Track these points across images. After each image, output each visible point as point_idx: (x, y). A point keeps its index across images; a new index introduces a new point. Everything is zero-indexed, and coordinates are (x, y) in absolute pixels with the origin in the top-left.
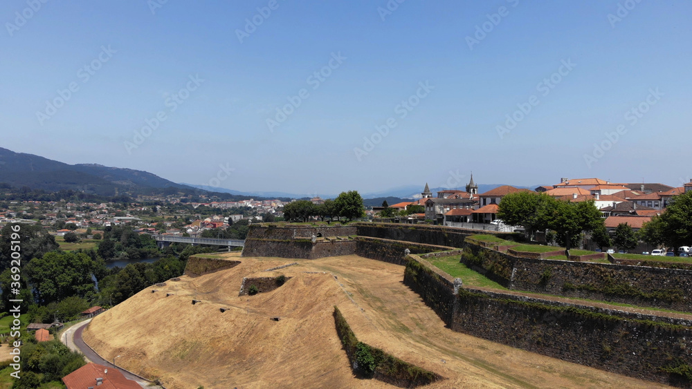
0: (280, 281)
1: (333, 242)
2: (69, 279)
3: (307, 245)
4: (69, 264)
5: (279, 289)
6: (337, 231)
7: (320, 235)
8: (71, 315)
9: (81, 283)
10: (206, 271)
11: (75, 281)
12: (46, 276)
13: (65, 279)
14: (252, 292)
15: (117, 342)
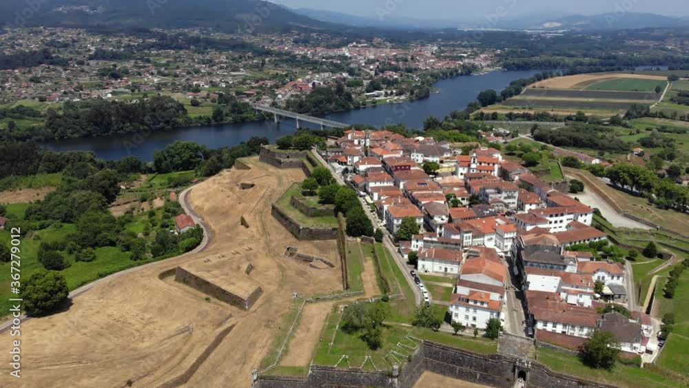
0: (253, 185)
1: (291, 162)
2: (188, 156)
3: (280, 163)
4: (188, 147)
5: (251, 189)
6: (296, 155)
7: (288, 157)
8: (186, 183)
9: (194, 158)
10: (241, 168)
11: (191, 157)
12: (177, 154)
13: (186, 156)
14: (244, 188)
15: (196, 203)
